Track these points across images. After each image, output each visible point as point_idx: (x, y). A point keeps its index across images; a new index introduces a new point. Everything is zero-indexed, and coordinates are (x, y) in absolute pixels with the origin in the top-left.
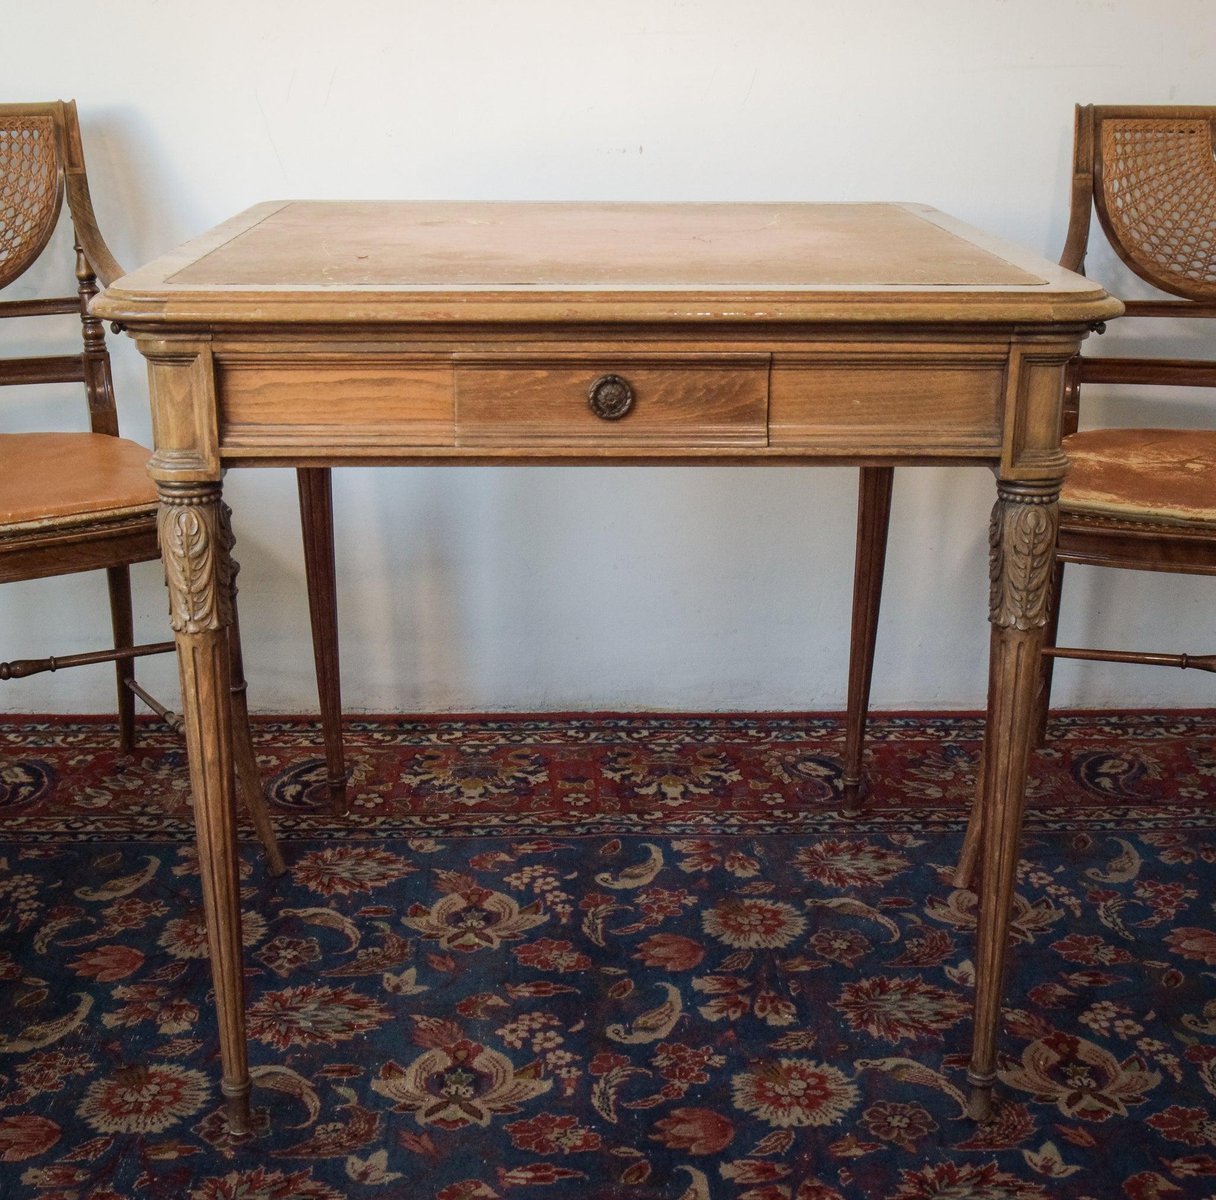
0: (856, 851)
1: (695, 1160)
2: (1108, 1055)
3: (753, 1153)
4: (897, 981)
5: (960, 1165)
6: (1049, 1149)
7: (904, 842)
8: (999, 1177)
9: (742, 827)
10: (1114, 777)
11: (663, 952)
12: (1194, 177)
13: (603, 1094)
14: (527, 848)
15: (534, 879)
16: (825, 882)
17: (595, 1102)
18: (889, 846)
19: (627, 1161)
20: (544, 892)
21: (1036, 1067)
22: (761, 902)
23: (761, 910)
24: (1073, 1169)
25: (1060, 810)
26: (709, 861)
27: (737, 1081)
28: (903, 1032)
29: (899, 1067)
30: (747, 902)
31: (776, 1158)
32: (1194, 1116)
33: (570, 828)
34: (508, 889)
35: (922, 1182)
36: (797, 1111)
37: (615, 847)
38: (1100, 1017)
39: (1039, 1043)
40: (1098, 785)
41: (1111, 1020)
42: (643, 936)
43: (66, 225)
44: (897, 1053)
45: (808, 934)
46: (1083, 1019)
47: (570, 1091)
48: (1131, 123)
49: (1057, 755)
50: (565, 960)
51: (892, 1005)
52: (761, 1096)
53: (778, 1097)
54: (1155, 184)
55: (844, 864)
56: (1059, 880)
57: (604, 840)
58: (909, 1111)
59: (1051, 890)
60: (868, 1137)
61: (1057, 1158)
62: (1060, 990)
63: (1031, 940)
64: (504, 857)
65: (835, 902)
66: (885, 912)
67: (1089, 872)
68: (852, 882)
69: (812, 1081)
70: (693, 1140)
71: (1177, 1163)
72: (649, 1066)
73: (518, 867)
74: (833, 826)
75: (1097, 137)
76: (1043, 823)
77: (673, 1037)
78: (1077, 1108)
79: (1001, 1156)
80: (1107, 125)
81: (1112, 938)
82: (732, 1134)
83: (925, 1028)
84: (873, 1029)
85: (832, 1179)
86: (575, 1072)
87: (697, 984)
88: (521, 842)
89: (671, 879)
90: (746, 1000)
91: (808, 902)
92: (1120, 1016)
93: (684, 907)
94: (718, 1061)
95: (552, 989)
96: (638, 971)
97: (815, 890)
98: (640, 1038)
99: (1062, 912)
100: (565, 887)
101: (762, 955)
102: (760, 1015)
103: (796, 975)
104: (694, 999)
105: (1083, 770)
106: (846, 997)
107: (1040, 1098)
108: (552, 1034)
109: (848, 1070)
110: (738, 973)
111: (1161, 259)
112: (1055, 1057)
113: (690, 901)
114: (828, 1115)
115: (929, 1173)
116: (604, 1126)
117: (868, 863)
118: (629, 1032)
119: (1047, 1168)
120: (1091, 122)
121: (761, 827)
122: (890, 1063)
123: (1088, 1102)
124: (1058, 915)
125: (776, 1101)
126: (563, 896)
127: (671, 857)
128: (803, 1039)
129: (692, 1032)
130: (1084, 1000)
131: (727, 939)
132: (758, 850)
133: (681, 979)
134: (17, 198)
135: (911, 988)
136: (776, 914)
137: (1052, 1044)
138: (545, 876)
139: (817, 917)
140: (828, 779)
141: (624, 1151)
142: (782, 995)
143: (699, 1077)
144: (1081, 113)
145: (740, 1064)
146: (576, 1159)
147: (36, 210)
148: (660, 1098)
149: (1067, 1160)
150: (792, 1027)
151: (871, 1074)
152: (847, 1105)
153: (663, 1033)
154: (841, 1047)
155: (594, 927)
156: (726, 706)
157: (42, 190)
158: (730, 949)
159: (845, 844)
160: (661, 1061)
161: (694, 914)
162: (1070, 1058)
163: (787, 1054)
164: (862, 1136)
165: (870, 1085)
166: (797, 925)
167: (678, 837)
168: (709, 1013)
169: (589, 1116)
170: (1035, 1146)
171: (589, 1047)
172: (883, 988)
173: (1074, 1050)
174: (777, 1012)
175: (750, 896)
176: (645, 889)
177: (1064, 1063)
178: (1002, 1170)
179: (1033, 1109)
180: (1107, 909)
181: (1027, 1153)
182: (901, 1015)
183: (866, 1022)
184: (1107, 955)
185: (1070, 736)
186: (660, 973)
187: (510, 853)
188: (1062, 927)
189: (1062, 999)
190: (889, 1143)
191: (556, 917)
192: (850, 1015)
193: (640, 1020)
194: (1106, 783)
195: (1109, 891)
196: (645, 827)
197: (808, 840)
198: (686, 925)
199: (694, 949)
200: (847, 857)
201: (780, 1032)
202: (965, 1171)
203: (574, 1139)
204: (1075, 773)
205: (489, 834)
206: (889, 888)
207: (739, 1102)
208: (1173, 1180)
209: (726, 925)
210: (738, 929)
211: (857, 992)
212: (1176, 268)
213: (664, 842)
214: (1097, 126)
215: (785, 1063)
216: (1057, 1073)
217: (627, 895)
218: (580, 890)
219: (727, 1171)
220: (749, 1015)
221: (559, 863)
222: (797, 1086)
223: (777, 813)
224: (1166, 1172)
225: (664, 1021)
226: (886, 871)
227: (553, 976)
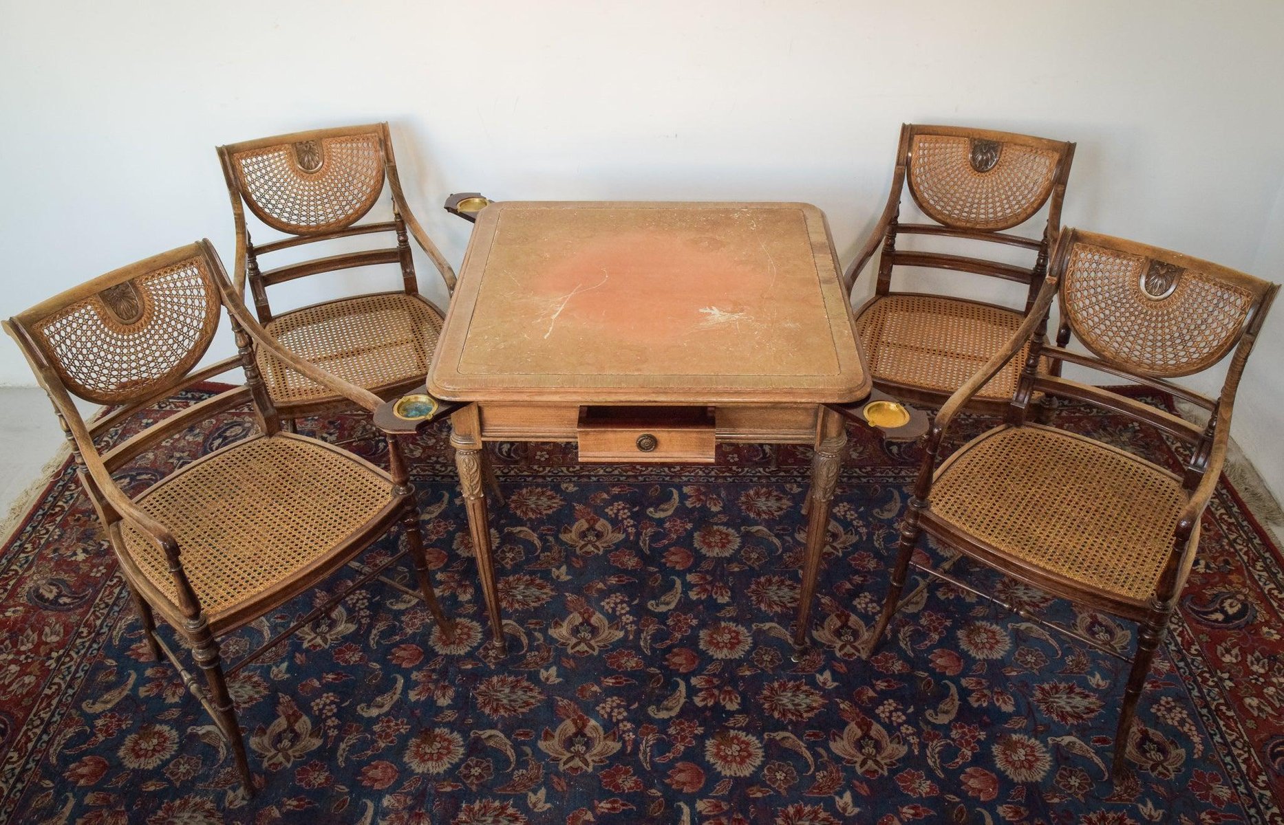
0: (768, 494)
1: (680, 675)
2: (862, 623)
3: (705, 672)
4: (776, 578)
5: (789, 681)
6: (828, 675)
7: (791, 489)
8: (805, 688)
9: (717, 477)
10: (899, 446)
11: (675, 558)
13: (645, 639)
14: (616, 490)
15: (618, 511)
16: (752, 515)
17: (642, 644)
18: (784, 492)
19: (653, 676)
20: (623, 519)
21: (829, 629)
22: (721, 527)
23: (721, 533)
24: (835, 684)
25: (869, 469)
26: (700, 500)
27: (702, 633)
28: (775, 608)
29: (771, 628)
30: (715, 528)
31: (714, 675)
32: (892, 658)
33: (635, 477)
34: (607, 517)
35: (772, 689)
36: (725, 651)
37: (657, 490)
38: (861, 603)
39: (833, 616)
40: (892, 450)
41: (867, 603)
42: (666, 548)
44: (771, 620)
45: (741, 548)
46: (854, 603)
47: (631, 637)
48: (929, 137)
50: (631, 562)
51: (772, 592)
52: (710, 643)
53: (718, 643)
54: (938, 171)
55: (762, 504)
56: (860, 517)
57: (652, 485)
58: (772, 653)
59: (855, 523)
60: (754, 666)
61: (830, 679)
62: (848, 585)
63: (840, 554)
64: (605, 496)
65: (755, 529)
66: (777, 536)
67: (875, 511)
68: (764, 516)
69: (733, 634)
70: (681, 665)
71: (879, 682)
72: (665, 624)
73: (612, 502)
74: (760, 478)
75: (910, 145)
76: (859, 478)
77: (676, 609)
78: (843, 652)
79: (807, 677)
80: (917, 136)
81: (877, 554)
82: (697, 662)
83: (785, 606)
84: (763, 607)
85: (735, 686)
86: (634, 627)
87: (689, 578)
88: (614, 486)
89: (682, 512)
90: (709, 587)
91: (743, 528)
92: (871, 601)
93: (686, 530)
94: (695, 622)
95: (626, 580)
96: (663, 569)
97: (746, 521)
98: (662, 609)
99: (857, 537)
100: (633, 516)
101: (719, 561)
102: (715, 597)
103: (732, 573)
104: (687, 587)
106: (753, 587)
107: (828, 647)
108: (624, 606)
109: (749, 629)
110: (707, 572)
112: (838, 624)
113: (689, 526)
114: (738, 653)
115: (776, 685)
116: (645, 657)
117: (773, 504)
118: (657, 605)
119: (825, 683)
121: (725, 478)
122: (767, 625)
123: (848, 649)
124: (855, 539)
125: (717, 645)
126: (632, 522)
127: (682, 497)
128: (731, 612)
129: (686, 606)
130: (854, 594)
131: (704, 551)
132: (723, 494)
133: (682, 574)
135: (782, 582)
136: (727, 535)
137: (838, 617)
138: (624, 508)
139: (746, 537)
140: (761, 445)
141: (652, 670)
142: (725, 585)
143: (686, 631)
144: (904, 128)
145: (703, 625)
146: (632, 674)
148: (669, 643)
149: (833, 680)
150: (728, 604)
151: (759, 631)
152: (747, 648)
153: (672, 606)
154: (747, 616)
158: (705, 557)
159: (763, 490)
160: (670, 622)
161: (690, 535)
162: (845, 625)
163: (724, 619)
164: (752, 666)
165: (758, 637)
166: (736, 543)
167: (687, 484)
168: (693, 596)
169: (639, 651)
170: (822, 672)
171: (640, 613)
172: (770, 583)
173: (847, 620)
174: (722, 595)
175: (716, 524)
176: (670, 518)
177: (842, 627)
178: (806, 684)
179: (825, 652)
180: (879, 536)
181: (818, 675)
182: (776, 598)
183: (760, 602)
184: (872, 565)
186: (673, 571)
187: (608, 493)
188: (856, 547)
189: (848, 590)
190: (762, 669)
191: (628, 535)
192: (754, 598)
193: (663, 599)
194: (895, 449)
195: (882, 524)
197: (747, 488)
198: (685, 541)
199: (689, 557)
200: (764, 499)
201: (722, 607)
202: (791, 684)
203: (632, 663)
204: (881, 442)
205: (598, 480)
206: (780, 520)
207: (702, 646)
208: (875, 691)
209: (703, 542)
210: (709, 545)
211: (758, 583)
213: (679, 488)
215: (723, 624)
216: (838, 633)
217: (661, 522)
218: (639, 518)
219: (694, 681)
220: (710, 596)
221: (630, 500)
222: (727, 637)
223: (734, 468)
224: (873, 687)
225: (671, 601)
226: (780, 509)
227: (625, 571)
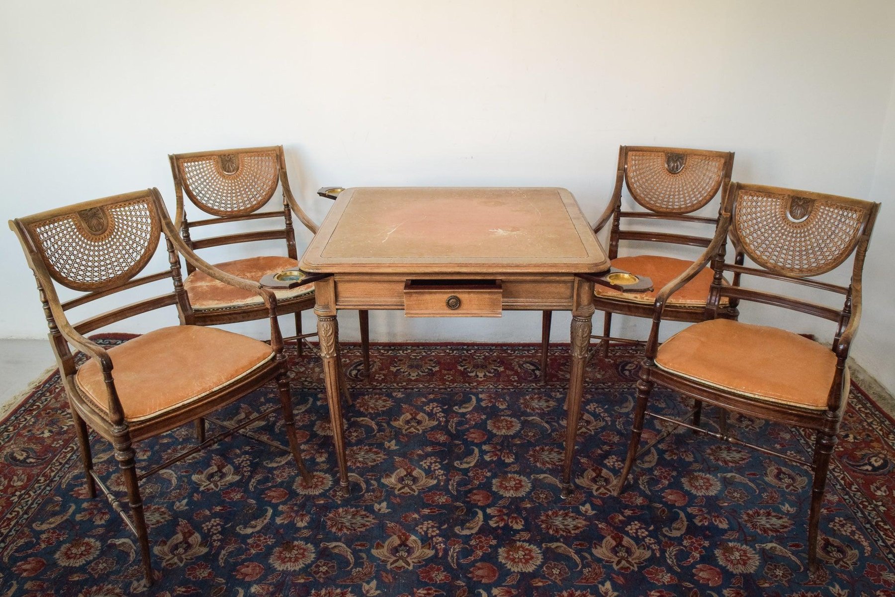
0: (540, 399)
1: (479, 507)
2: (611, 474)
3: (497, 505)
4: (548, 447)
5: (560, 510)
6: (588, 506)
7: (556, 395)
8: (572, 515)
9: (503, 389)
10: (630, 371)
11: (474, 436)
12: (659, 172)
13: (453, 485)
14: (432, 396)
15: (433, 408)
16: (528, 410)
17: (450, 488)
18: (551, 397)
19: (458, 508)
20: (436, 413)
21: (588, 478)
22: (507, 418)
23: (507, 421)
24: (594, 512)
25: (610, 384)
26: (491, 402)
27: (494, 481)
28: (548, 466)
29: (545, 477)
30: (502, 418)
31: (504, 507)
32: (634, 495)
33: (445, 389)
34: (424, 412)
35: (547, 516)
36: (512, 492)
37: (460, 396)
38: (611, 461)
39: (590, 470)
40: (624, 374)
41: (614, 462)
42: (468, 430)
43: (280, 188)
44: (545, 472)
45: (521, 429)
46: (605, 462)
47: (442, 483)
48: (638, 153)
49: (612, 362)
50: (442, 438)
51: (545, 456)
52: (501, 486)
53: (507, 487)
54: (645, 174)
55: (535, 404)
56: (606, 411)
57: (457, 394)
58: (546, 493)
59: (602, 415)
60: (533, 501)
61: (590, 509)
62: (599, 451)
63: (593, 433)
64: (424, 400)
65: (531, 418)
66: (547, 422)
67: (616, 408)
68: (537, 411)
69: (517, 482)
70: (479, 501)
71: (626, 511)
72: (467, 476)
73: (428, 404)
74: (533, 389)
75: (626, 158)
76: (603, 389)
77: (475, 466)
78: (598, 492)
79: (573, 508)
80: (630, 153)
81: (619, 433)
82: (491, 499)
83: (555, 464)
84: (538, 465)
85: (520, 514)
86: (444, 477)
87: (484, 447)
88: (430, 394)
89: (478, 409)
90: (499, 453)
91: (522, 418)
92: (617, 461)
93: (481, 419)
94: (489, 474)
95: (438, 448)
96: (465, 442)
97: (524, 414)
98: (465, 466)
99: (604, 423)
100: (443, 411)
101: (506, 437)
102: (503, 459)
103: (515, 445)
104: (483, 453)
105: (620, 368)
106: (531, 453)
107: (588, 489)
108: (437, 464)
109: (529, 478)
110: (497, 444)
111: (647, 199)
112: (594, 475)
113: (484, 417)
114: (522, 493)
115: (550, 513)
116: (452, 496)
117: (543, 404)
118: (461, 464)
119: (586, 512)
120: (625, 152)
121: (509, 389)
122: (542, 476)
123: (602, 490)
124: (603, 424)
125: (506, 488)
126: (443, 415)
127: (479, 400)
128: (516, 467)
129: (481, 464)
130: (606, 455)
131: (494, 431)
132: (508, 398)
133: (479, 445)
134: (264, 179)
135: (552, 450)
136: (511, 422)
137: (594, 470)
138: (437, 407)
139: (525, 424)
140: (533, 370)
141: (458, 504)
142: (511, 451)
143: (482, 480)
144: (621, 148)
145: (495, 476)
146: (443, 506)
147: (270, 183)
148: (470, 487)
149: (593, 510)
150: (513, 463)
151: (536, 480)
152: (528, 490)
153: (472, 464)
154: (527, 470)
155: (452, 426)
156: (501, 340)
157: (272, 177)
158: (495, 435)
159: (536, 396)
160: (471, 474)
161: (484, 422)
162: (599, 475)
163: (510, 472)
164: (531, 501)
165: (536, 485)
166: (517, 427)
167: (481, 393)
168: (487, 458)
169: (448, 491)
170: (583, 504)
171: (449, 469)
172: (543, 450)
173: (600, 472)
174: (508, 458)
175: (503, 416)
176: (470, 413)
177: (597, 477)
178: (572, 512)
179: (585, 492)
180: (619, 422)
181: (581, 507)
182: (547, 459)
183: (536, 462)
184: (616, 439)
185: (618, 354)
186: (473, 443)
187: (426, 398)
188: (603, 429)
189: (600, 455)
190: (539, 503)
191: (440, 422)
192: (532, 459)
193: (465, 460)
194: (627, 373)
195: (620, 415)
196: (471, 389)
197: (524, 395)
198: (482, 426)
199: (484, 435)
200: (536, 401)
201: (509, 465)
202: (561, 513)
203: (443, 500)
204: (617, 369)
205: (419, 391)
206: (549, 413)
207: (494, 489)
208: (624, 516)
209: (495, 426)
210: (498, 428)
211: (534, 451)
212: (652, 202)
213: (476, 395)
214: (626, 154)
215: (509, 475)
216: (594, 480)
217: (464, 415)
218: (448, 412)
219: (489, 511)
220: (500, 458)
221: (442, 402)
222: (513, 483)
223: (515, 384)
224: (622, 514)
225: (472, 461)
226: (548, 407)
227: (439, 444)
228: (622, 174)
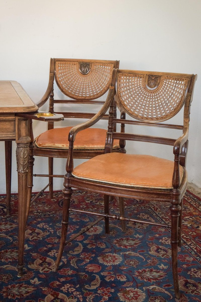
0: (6, 224)
2: (52, 260)
4: (10, 250)
5: (16, 284)
6: (36, 279)
7: (17, 221)
8: (24, 285)
12: (75, 74)
18: (14, 222)
21: (37, 264)
25: (54, 212)
28: (9, 260)
29: (7, 267)
32: (67, 270)
35: (7, 288)
38: (52, 253)
39: (38, 259)
41: (55, 253)
44: (7, 264)
46: (48, 254)
48: (62, 62)
49: (56, 200)
51: (8, 255)
54: (67, 75)
55: (3, 227)
56: (50, 226)
58: (8, 275)
59: (48, 229)
61: (37, 281)
62: (45, 248)
63: (41, 239)
66: (10, 236)
67: (57, 224)
68: (4, 231)
71: (61, 279)
74: (1, 219)
75: (55, 65)
76: (49, 215)
78: (43, 271)
79: (25, 282)
80: (57, 62)
81: (59, 237)
83: (14, 259)
84: (3, 260)
92: (57, 252)
99: (49, 233)
105: (61, 203)
107: (36, 270)
111: (69, 91)
112: (41, 261)
115: (9, 286)
117: (8, 226)
119: (35, 283)
120: (54, 62)
122: (5, 266)
123: (46, 269)
124: (48, 233)
130: (50, 250)
135: (13, 251)
137: (41, 259)
140: (2, 209)
144: (51, 60)
149: (39, 281)
151: (1, 269)
159: (4, 222)
162: (44, 261)
165: (1, 272)
170: (33, 279)
172: (6, 252)
178: (25, 284)
179: (34, 272)
180: (59, 231)
181: (31, 280)
182: (9, 257)
183: (1, 259)
184: (57, 241)
185: (59, 196)
188: (48, 236)
189: (45, 250)
190: (2, 282)
195: (60, 228)
200: (3, 225)
202: (17, 285)
204: (59, 204)
206: (12, 231)
208: (60, 282)
211: (1, 253)
212: (73, 93)
214: (55, 63)
216: (41, 265)
226: (12, 228)
228: (53, 76)
